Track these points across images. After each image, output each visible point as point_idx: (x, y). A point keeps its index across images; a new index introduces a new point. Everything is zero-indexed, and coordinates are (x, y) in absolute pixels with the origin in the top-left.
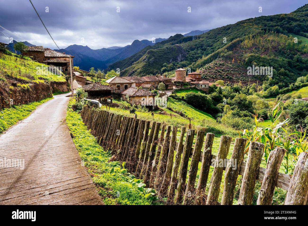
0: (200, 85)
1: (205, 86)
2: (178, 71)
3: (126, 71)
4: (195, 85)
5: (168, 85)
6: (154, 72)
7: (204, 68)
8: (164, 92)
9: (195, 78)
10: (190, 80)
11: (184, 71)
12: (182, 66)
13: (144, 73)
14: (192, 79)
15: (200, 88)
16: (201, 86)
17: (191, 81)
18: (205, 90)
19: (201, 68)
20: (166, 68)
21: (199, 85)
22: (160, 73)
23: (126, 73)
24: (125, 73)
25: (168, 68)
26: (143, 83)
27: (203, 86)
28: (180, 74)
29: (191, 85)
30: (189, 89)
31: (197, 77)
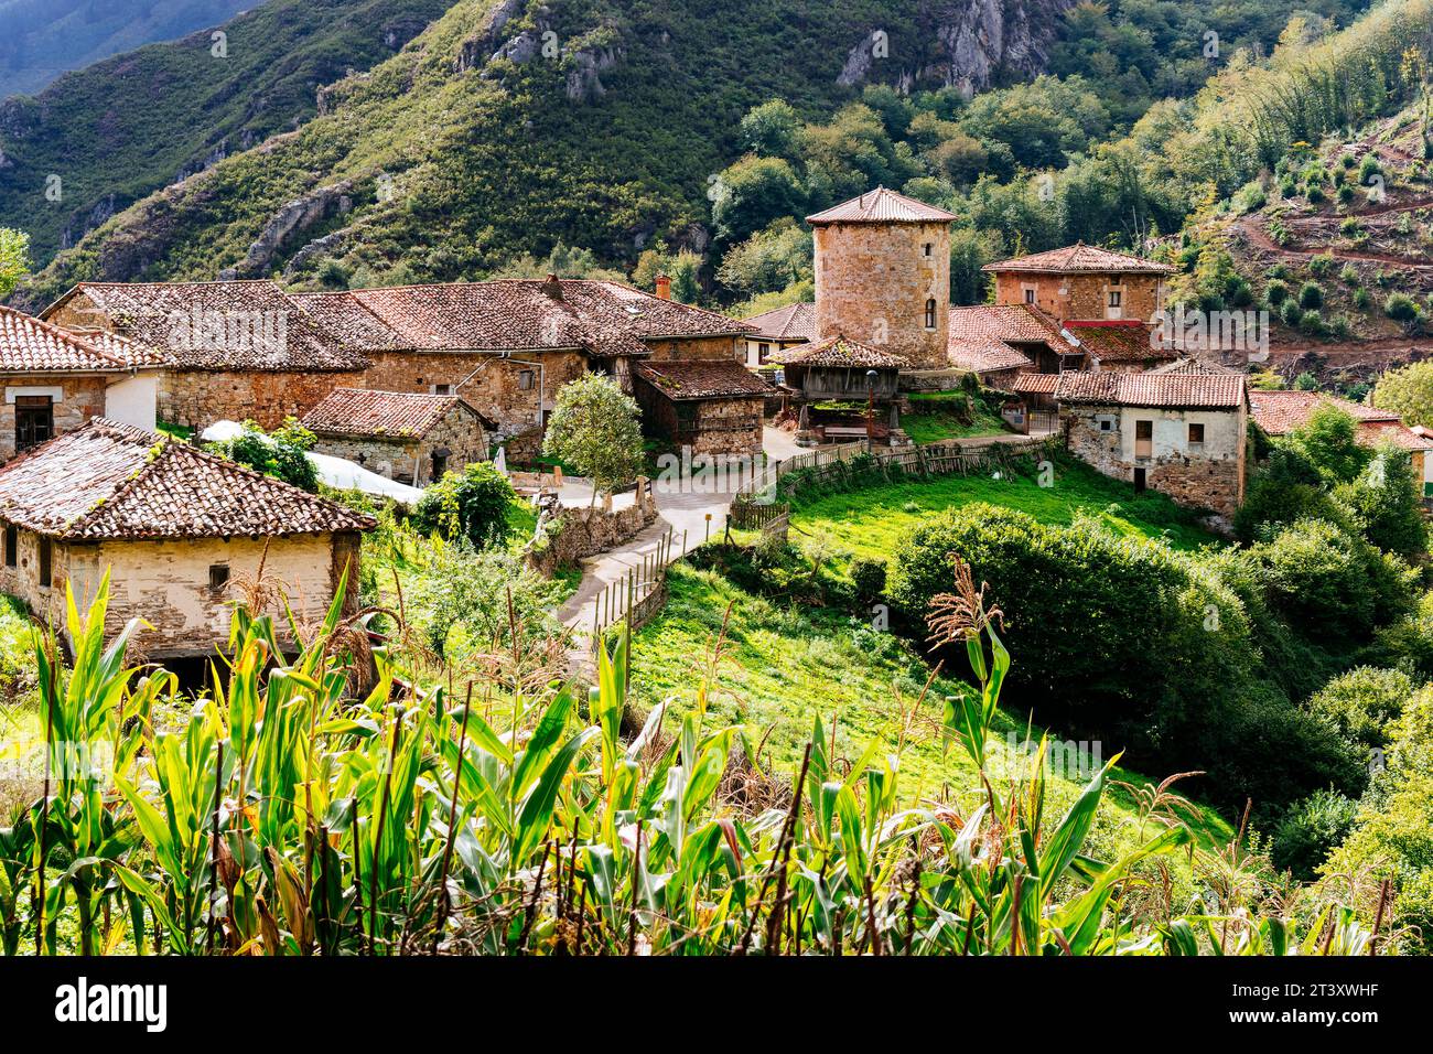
0: (1130, 420)
1: (1197, 433)
2: (842, 224)
3: (229, 191)
4: (1069, 424)
5: (691, 407)
6: (618, 217)
7: (1289, 193)
8: (622, 502)
9: (1081, 328)
10: (1013, 345)
11: (929, 235)
12: (999, 147)
13: (470, 231)
14: (1037, 333)
15: (1129, 458)
16: (1145, 430)
17: (1019, 359)
18: (1196, 493)
19: (1254, 187)
20: (775, 164)
21: (1109, 416)
22: (700, 240)
23: (229, 215)
24: (212, 220)
25: (812, 165)
26: (357, 370)
27: (1170, 437)
28: (867, 264)
29: (1009, 416)
30: (981, 472)
31: (1114, 315)
